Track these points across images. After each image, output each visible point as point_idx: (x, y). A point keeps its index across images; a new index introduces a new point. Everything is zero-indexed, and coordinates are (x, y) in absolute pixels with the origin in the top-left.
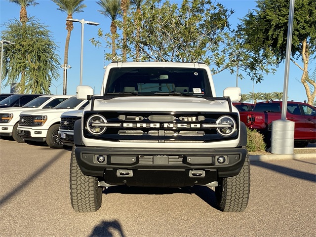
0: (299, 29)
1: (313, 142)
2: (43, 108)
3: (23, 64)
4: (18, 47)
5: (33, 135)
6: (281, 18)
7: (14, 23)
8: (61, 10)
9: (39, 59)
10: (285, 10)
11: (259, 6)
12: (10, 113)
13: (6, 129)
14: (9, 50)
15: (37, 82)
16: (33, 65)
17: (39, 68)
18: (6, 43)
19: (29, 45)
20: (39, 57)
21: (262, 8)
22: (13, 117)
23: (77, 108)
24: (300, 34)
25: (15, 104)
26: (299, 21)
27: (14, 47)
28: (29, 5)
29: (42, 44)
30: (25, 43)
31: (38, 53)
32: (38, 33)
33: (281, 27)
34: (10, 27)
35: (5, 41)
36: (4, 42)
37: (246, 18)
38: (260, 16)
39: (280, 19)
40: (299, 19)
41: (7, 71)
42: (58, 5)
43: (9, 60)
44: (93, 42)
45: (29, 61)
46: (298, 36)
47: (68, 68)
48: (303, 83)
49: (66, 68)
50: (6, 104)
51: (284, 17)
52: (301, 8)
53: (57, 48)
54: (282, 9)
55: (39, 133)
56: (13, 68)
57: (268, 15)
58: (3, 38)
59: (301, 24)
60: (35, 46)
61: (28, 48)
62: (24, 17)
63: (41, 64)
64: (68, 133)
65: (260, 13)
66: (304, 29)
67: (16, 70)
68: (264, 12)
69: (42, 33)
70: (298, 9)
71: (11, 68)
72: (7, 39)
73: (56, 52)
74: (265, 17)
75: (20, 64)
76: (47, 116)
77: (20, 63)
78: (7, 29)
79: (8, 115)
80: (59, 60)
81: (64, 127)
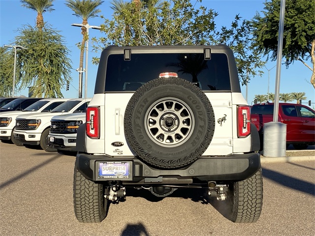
0: (306, 30)
1: (312, 144)
2: (42, 112)
3: (36, 69)
4: (31, 52)
5: (27, 138)
6: (289, 19)
7: (28, 29)
8: (77, 16)
9: (52, 63)
10: (292, 12)
11: (267, 8)
12: (9, 117)
13: (5, 132)
14: (22, 55)
15: (50, 85)
16: (46, 69)
17: (52, 72)
18: (19, 48)
19: (41, 50)
20: (51, 61)
21: (270, 10)
22: (11, 121)
23: (71, 112)
24: (307, 34)
25: (18, 108)
26: (307, 22)
27: (28, 52)
28: (45, 11)
29: (55, 48)
30: (38, 48)
31: (50, 57)
32: (50, 38)
33: (289, 28)
34: (24, 32)
35: (19, 46)
36: (17, 48)
37: (254, 20)
38: (268, 18)
39: (287, 20)
40: (306, 19)
41: (21, 75)
42: (74, 10)
43: (23, 65)
44: (79, 46)
45: (42, 65)
46: (305, 37)
47: (83, 71)
48: (313, 84)
49: (81, 72)
50: (9, 108)
51: (291, 18)
52: (308, 9)
53: (69, 52)
54: (290, 10)
55: (33, 136)
56: (26, 73)
57: (275, 16)
58: (17, 43)
59: (308, 25)
60: (47, 51)
61: (41, 52)
62: (41, 23)
63: (54, 69)
64: (56, 137)
65: (268, 15)
66: (312, 30)
67: (30, 74)
68: (272, 13)
69: (54, 38)
70: (306, 10)
71: (24, 72)
72: (20, 44)
73: (68, 57)
74: (273, 18)
75: (33, 69)
76: (40, 120)
77: (33, 67)
78: (20, 35)
79: (6, 119)
80: (70, 63)
81: (54, 131)
